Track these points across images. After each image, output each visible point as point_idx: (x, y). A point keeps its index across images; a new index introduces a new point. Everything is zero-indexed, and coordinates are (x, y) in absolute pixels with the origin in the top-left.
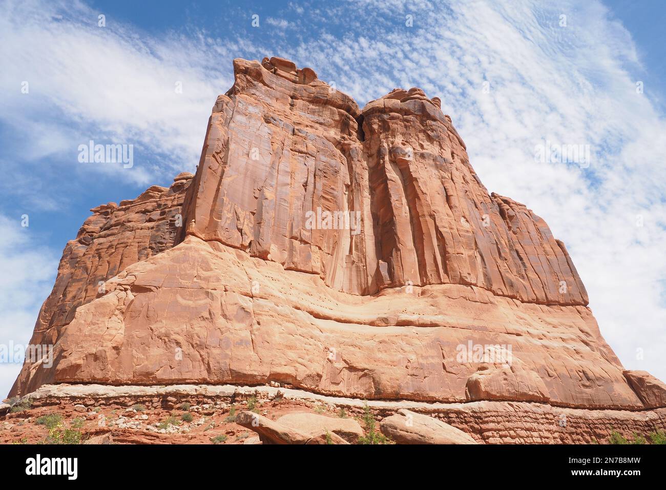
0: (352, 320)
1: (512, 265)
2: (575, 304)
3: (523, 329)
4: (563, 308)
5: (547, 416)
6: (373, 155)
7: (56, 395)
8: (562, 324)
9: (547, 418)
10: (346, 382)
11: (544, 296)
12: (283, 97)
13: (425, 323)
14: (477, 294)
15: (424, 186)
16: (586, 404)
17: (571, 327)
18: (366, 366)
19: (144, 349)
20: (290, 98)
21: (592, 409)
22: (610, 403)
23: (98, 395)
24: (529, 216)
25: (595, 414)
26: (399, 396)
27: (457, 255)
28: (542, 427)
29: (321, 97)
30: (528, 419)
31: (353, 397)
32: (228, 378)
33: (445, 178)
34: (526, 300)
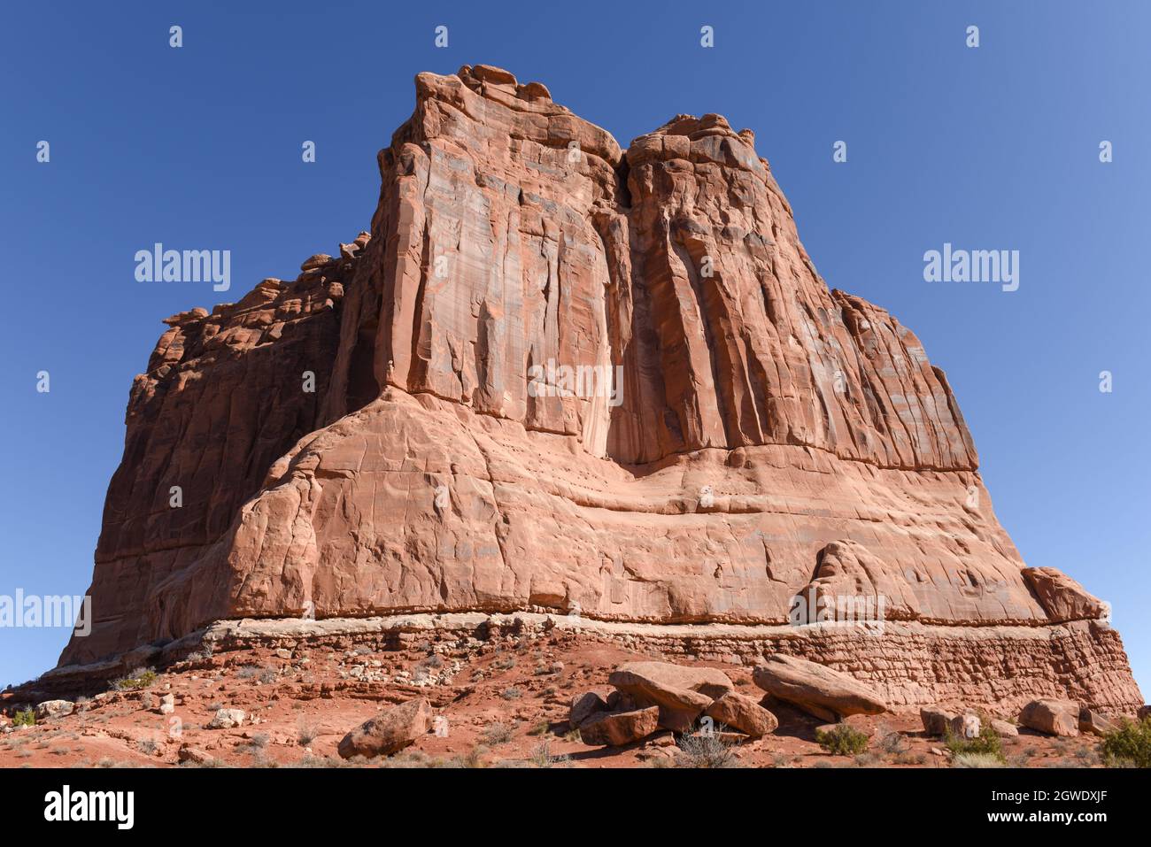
0: (632, 507)
1: (866, 410)
2: (957, 468)
3: (881, 511)
4: (940, 475)
5: (917, 638)
6: (646, 231)
7: (241, 636)
8: (938, 501)
9: (916, 642)
10: (631, 600)
11: (913, 457)
12: (498, 137)
13: (739, 508)
14: (815, 459)
15: (731, 286)
16: (969, 619)
17: (951, 504)
18: (659, 577)
19: (349, 566)
20: (509, 138)
21: (978, 626)
22: (1004, 616)
23: (300, 634)
24: (892, 327)
25: (984, 633)
26: (707, 617)
27: (785, 399)
28: (908, 655)
29: (560, 135)
30: (889, 645)
31: (643, 621)
32: (472, 602)
33: (764, 270)
34: (885, 464)
